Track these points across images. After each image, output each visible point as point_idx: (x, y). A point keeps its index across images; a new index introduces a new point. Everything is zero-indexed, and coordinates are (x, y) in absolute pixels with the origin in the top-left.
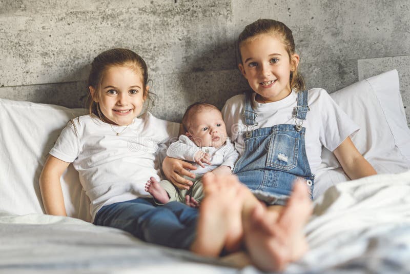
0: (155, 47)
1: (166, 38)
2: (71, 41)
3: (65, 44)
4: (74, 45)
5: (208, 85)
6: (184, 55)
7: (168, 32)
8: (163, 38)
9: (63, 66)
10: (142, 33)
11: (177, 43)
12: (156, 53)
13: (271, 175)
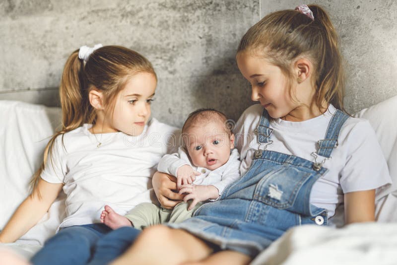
0: (174, 47)
1: (185, 37)
5: (229, 90)
7: (188, 29)
8: (183, 36)
10: (161, 31)
11: (197, 42)
12: (174, 54)
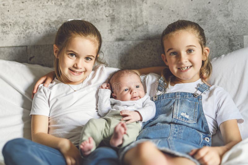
1: (96, 15)
2: (24, 16)
3: (20, 17)
4: (26, 18)
6: (110, 28)
7: (98, 10)
8: (94, 15)
9: (17, 34)
10: (78, 10)
11: (104, 19)
13: (177, 128)
